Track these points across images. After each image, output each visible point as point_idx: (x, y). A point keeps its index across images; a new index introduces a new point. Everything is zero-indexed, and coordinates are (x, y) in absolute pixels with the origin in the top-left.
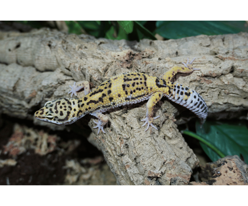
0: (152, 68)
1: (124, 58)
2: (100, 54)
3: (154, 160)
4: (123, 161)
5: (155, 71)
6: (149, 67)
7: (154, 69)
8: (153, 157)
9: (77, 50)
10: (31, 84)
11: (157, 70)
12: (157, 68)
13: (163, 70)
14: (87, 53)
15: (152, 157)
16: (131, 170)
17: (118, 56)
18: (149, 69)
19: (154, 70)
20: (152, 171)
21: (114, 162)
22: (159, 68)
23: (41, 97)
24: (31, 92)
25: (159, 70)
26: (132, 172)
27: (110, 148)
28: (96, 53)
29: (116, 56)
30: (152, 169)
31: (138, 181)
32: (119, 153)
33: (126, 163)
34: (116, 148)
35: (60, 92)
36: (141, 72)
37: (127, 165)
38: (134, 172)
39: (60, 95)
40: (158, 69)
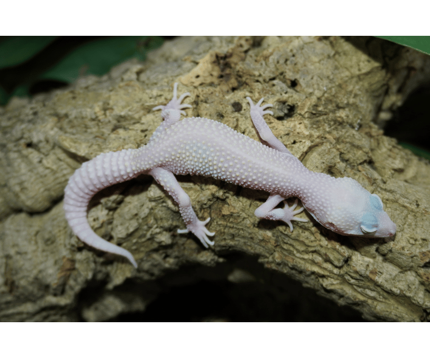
0: (282, 61)
1: (212, 75)
2: (161, 96)
3: (413, 227)
4: (358, 269)
5: (291, 62)
6: (276, 62)
7: (286, 60)
8: (407, 223)
9: (101, 118)
10: (44, 251)
11: (293, 58)
12: (290, 54)
13: (303, 51)
14: (129, 110)
15: (406, 226)
16: (383, 276)
17: (198, 77)
18: (278, 65)
19: (288, 62)
20: (424, 250)
21: (337, 284)
22: (295, 51)
23: (88, 262)
24: (57, 267)
25: (297, 56)
26: (388, 276)
27: (313, 262)
28: (151, 98)
29: (194, 80)
30: (422, 247)
31: (410, 286)
32: (339, 260)
33: (367, 270)
34: (326, 255)
35: (127, 225)
36: (267, 80)
37: (371, 272)
38: (391, 275)
39: (131, 230)
40: (294, 56)
